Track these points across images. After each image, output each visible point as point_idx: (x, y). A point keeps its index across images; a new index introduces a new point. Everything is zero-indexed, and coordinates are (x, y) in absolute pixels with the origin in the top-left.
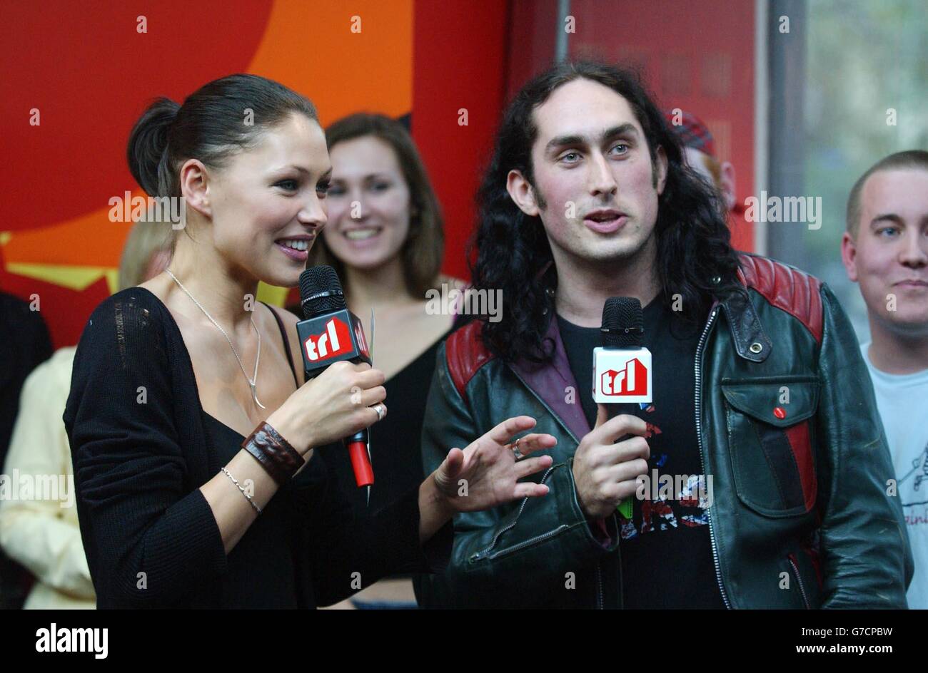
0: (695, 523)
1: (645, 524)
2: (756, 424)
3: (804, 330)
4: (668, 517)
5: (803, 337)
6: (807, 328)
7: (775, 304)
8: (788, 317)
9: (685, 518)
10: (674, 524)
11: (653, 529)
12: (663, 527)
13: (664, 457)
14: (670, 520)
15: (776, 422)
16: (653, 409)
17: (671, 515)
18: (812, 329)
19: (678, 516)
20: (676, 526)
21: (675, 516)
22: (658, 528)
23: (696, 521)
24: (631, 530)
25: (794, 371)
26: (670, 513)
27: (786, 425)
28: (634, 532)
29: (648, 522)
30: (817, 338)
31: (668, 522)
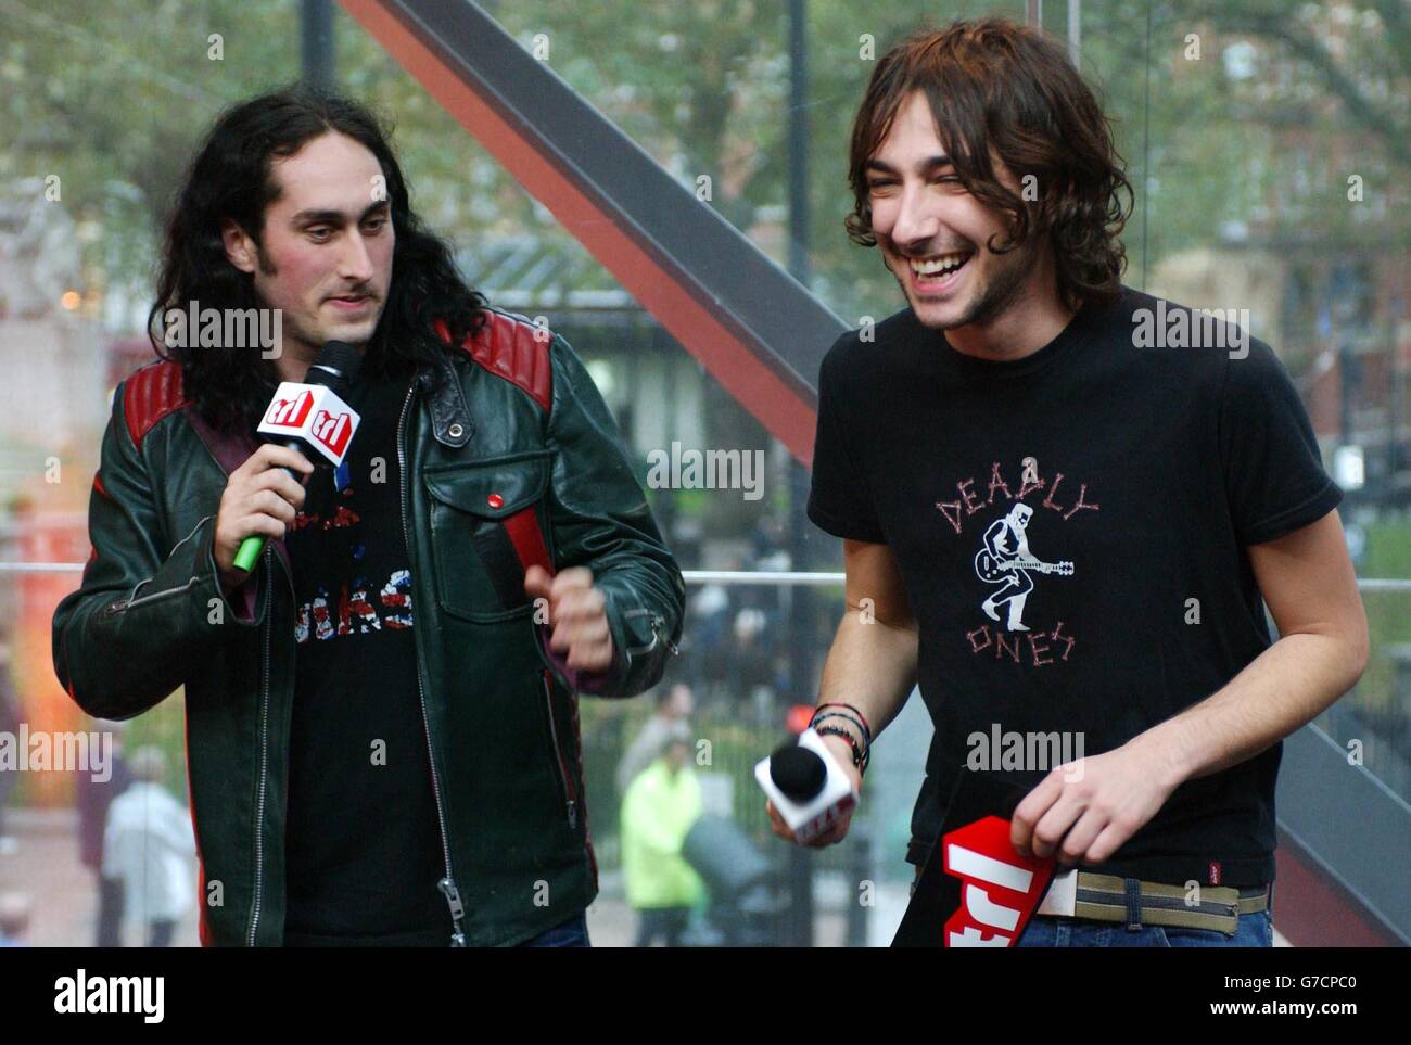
0: (403, 624)
1: (342, 624)
2: (465, 517)
3: (528, 398)
4: (369, 617)
5: (528, 406)
6: (531, 396)
7: (493, 371)
8: (508, 385)
9: (389, 618)
10: (377, 625)
11: (352, 631)
12: (364, 629)
13: (362, 548)
14: (372, 621)
15: (490, 513)
16: (351, 492)
17: (373, 616)
18: (538, 395)
19: (381, 617)
20: (379, 628)
21: (377, 616)
22: (358, 629)
23: (403, 621)
24: (328, 630)
25: (515, 449)
26: (371, 613)
27: (501, 515)
28: (331, 632)
29: (346, 623)
30: (545, 406)
31: (369, 624)
